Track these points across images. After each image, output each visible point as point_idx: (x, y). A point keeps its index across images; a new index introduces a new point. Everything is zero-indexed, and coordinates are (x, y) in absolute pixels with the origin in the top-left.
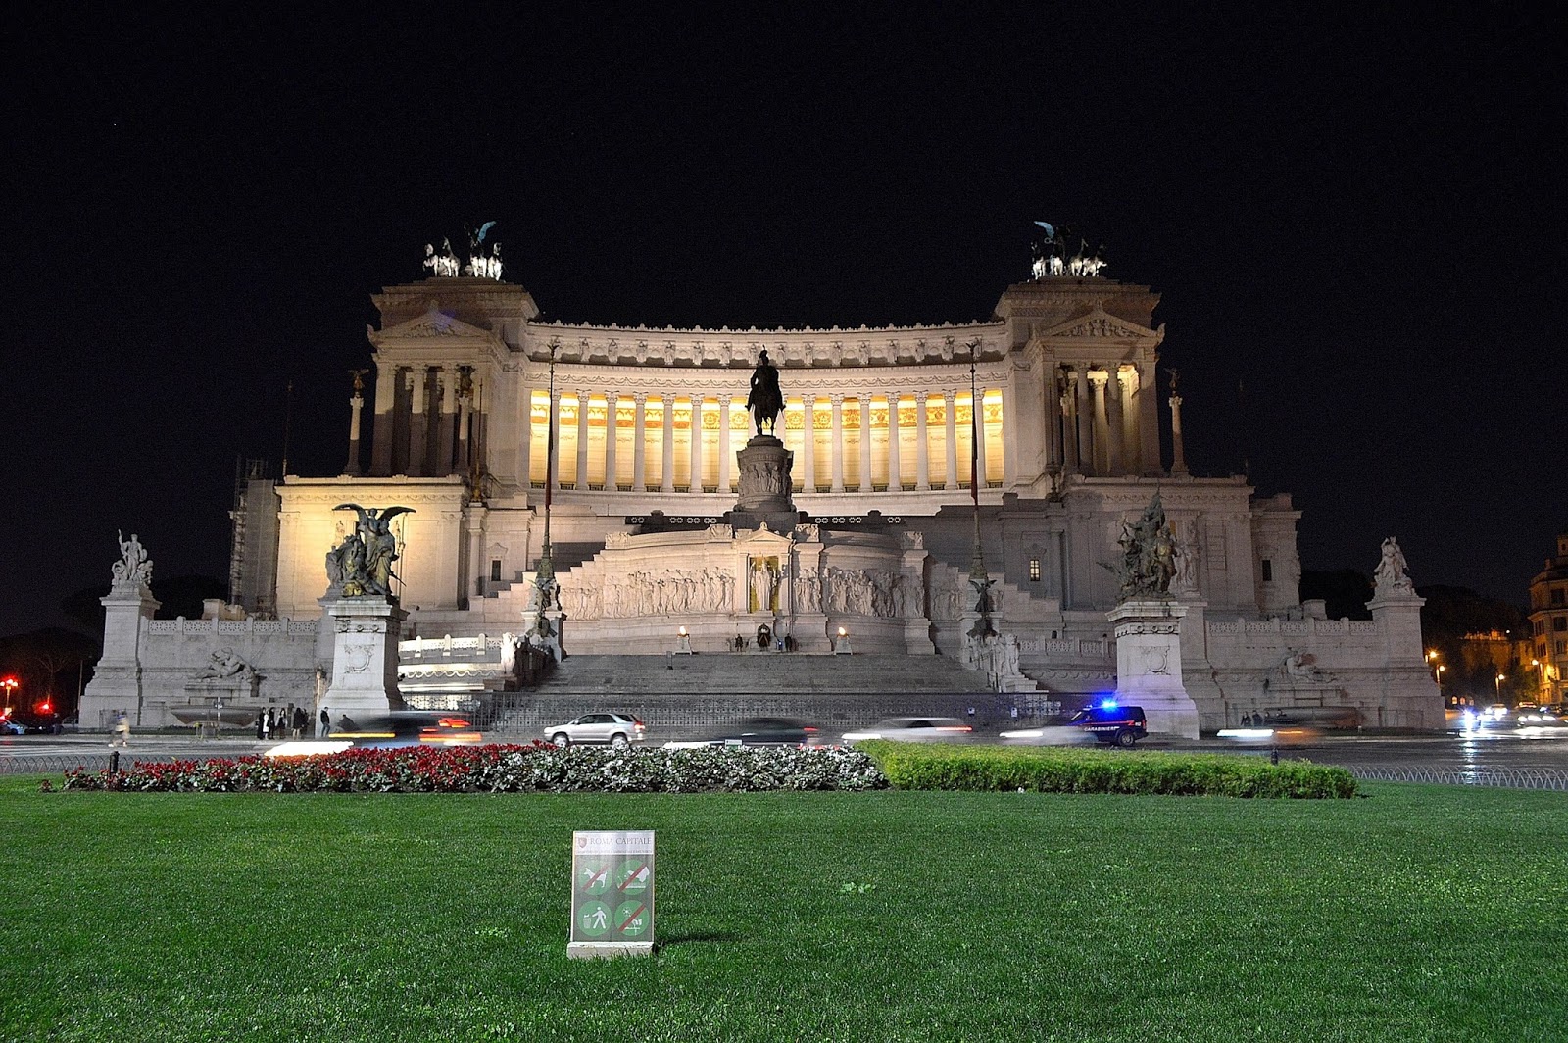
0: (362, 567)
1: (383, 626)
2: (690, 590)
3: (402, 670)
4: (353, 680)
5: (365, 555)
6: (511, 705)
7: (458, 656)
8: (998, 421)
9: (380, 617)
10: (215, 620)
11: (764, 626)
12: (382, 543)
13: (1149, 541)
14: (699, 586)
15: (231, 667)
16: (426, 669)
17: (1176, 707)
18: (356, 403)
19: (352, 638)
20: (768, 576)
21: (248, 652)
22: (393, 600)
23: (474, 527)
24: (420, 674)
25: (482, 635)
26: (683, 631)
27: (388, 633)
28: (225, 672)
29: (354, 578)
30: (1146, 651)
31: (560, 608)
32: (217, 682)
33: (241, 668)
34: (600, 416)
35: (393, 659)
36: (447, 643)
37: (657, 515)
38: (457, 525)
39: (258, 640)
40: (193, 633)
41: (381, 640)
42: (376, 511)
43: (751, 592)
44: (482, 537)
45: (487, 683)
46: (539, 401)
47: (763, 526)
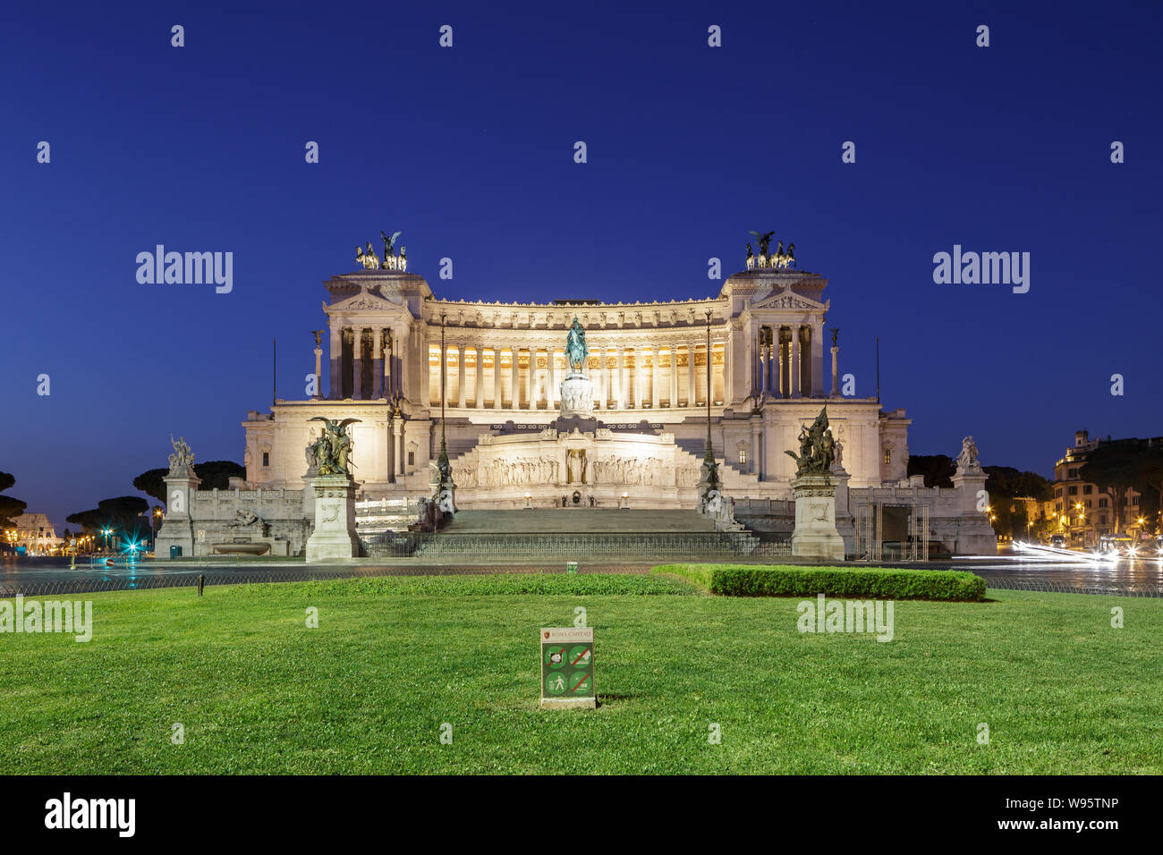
0: (330, 457)
1: (345, 493)
2: (532, 470)
3: (358, 519)
4: (327, 526)
5: (331, 449)
6: (425, 541)
7: (390, 512)
8: (722, 363)
9: (342, 487)
10: (237, 490)
11: (577, 492)
12: (341, 441)
13: (818, 438)
14: (537, 467)
15: (249, 520)
16: (371, 519)
17: (831, 540)
18: (319, 353)
19: (326, 501)
20: (579, 461)
21: (260, 510)
22: (350, 477)
23: (397, 432)
24: (367, 522)
25: (405, 498)
26: (528, 495)
27: (348, 497)
28: (246, 522)
29: (325, 464)
30: (814, 507)
31: (452, 481)
32: (241, 528)
33: (256, 520)
34: (472, 361)
35: (352, 513)
36: (384, 503)
37: (510, 423)
38: (386, 430)
39: (265, 502)
40: (224, 498)
41: (344, 502)
42: (337, 421)
43: (569, 471)
44: (402, 438)
45: (410, 528)
46: (434, 351)
47: (577, 430)
